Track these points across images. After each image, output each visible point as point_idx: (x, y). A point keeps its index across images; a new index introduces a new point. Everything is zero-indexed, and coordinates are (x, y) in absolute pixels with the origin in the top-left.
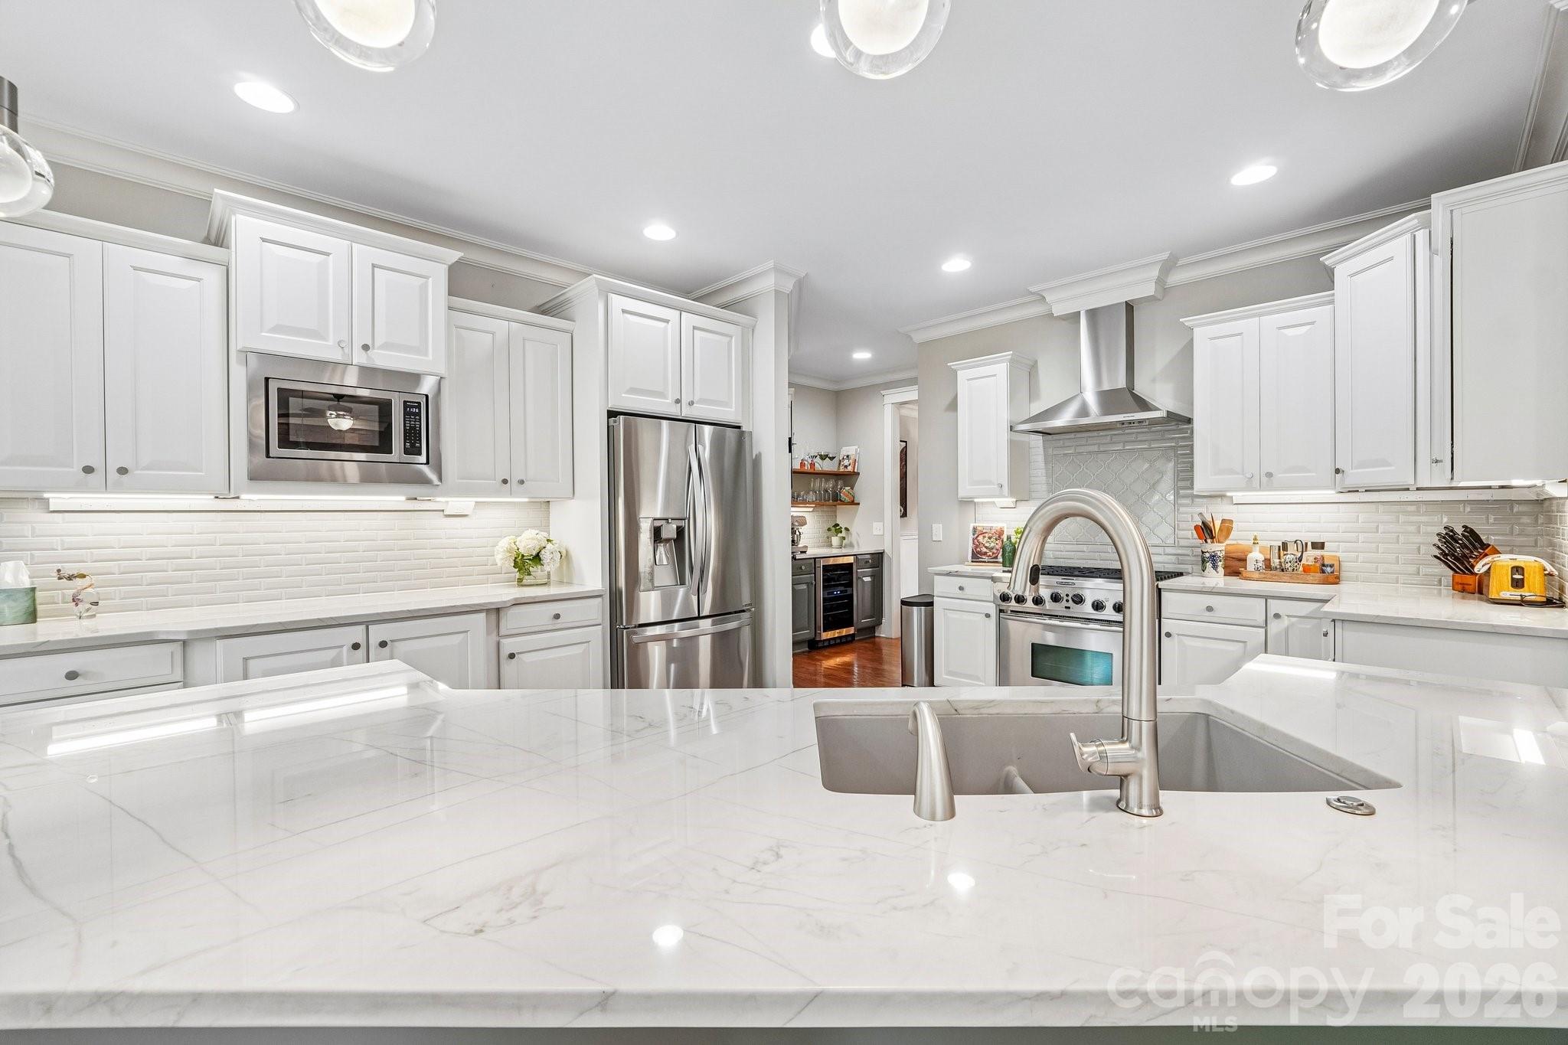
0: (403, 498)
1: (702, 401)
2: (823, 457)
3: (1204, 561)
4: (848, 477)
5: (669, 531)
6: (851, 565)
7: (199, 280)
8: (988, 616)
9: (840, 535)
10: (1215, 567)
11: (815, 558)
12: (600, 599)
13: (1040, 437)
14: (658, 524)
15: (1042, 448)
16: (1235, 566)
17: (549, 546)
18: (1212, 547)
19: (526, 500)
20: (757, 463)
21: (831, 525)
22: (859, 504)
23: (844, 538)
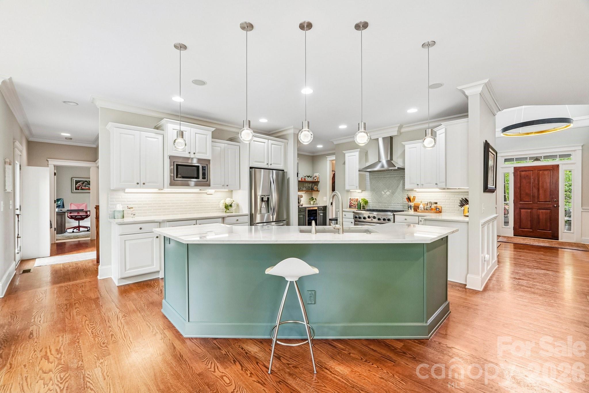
0: (199, 190)
1: (274, 164)
2: (308, 177)
3: (408, 208)
4: (316, 183)
5: (265, 199)
6: (316, 210)
7: (158, 138)
8: (352, 223)
9: (313, 201)
10: (411, 209)
11: (305, 208)
12: (248, 216)
13: (368, 173)
14: (262, 197)
15: (369, 176)
16: (416, 208)
17: (234, 202)
18: (410, 204)
19: (228, 190)
20: (288, 180)
21: (310, 197)
22: (319, 191)
23: (315, 202)
